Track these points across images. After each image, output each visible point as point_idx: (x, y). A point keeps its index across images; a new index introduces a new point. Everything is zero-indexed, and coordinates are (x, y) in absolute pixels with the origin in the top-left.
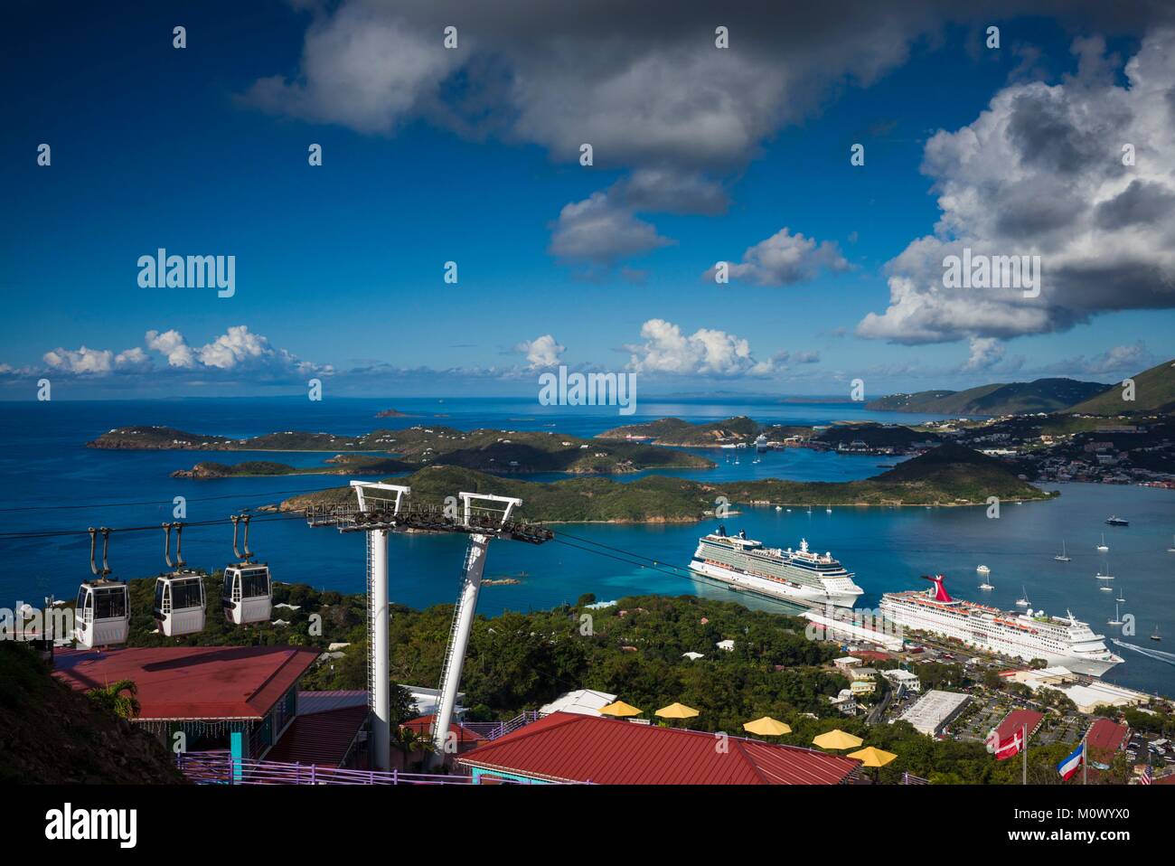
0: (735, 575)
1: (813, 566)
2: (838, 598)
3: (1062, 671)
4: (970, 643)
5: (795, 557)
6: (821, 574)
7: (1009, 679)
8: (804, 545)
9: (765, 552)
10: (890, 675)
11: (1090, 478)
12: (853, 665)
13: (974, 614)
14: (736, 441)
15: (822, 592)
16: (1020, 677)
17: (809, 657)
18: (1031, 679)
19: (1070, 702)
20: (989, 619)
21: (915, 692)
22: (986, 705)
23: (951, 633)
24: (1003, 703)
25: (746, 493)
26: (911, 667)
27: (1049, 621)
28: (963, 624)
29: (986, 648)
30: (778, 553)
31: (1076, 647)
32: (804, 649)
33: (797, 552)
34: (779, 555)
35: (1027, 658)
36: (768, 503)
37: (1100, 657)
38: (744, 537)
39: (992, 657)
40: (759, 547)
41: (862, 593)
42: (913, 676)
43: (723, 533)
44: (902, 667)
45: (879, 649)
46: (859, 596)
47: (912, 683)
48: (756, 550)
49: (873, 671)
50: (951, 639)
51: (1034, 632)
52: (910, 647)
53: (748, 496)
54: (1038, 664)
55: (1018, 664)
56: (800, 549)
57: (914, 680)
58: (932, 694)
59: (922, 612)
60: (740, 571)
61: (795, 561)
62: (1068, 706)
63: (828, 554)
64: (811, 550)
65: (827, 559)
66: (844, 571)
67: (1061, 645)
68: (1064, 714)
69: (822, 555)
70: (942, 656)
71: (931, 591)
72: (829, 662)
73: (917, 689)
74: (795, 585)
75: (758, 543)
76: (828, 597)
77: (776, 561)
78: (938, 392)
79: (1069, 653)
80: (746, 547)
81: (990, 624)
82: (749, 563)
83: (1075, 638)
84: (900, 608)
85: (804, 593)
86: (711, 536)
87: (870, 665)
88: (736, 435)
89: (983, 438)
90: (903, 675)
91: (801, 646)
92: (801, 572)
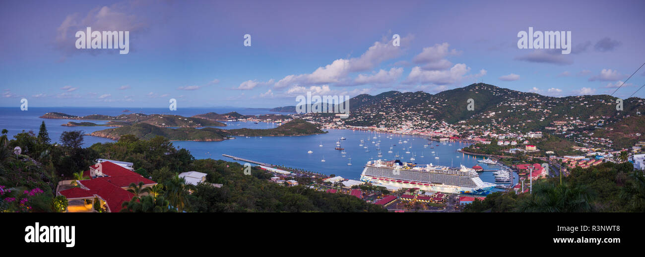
7: (324, 181)
10: (289, 182)
12: (277, 179)
16: (328, 180)
18: (331, 180)
45: (283, 175)
55: (327, 177)
62: (343, 186)
68: (342, 189)
72: (269, 179)
87: (283, 179)
88: (232, 117)
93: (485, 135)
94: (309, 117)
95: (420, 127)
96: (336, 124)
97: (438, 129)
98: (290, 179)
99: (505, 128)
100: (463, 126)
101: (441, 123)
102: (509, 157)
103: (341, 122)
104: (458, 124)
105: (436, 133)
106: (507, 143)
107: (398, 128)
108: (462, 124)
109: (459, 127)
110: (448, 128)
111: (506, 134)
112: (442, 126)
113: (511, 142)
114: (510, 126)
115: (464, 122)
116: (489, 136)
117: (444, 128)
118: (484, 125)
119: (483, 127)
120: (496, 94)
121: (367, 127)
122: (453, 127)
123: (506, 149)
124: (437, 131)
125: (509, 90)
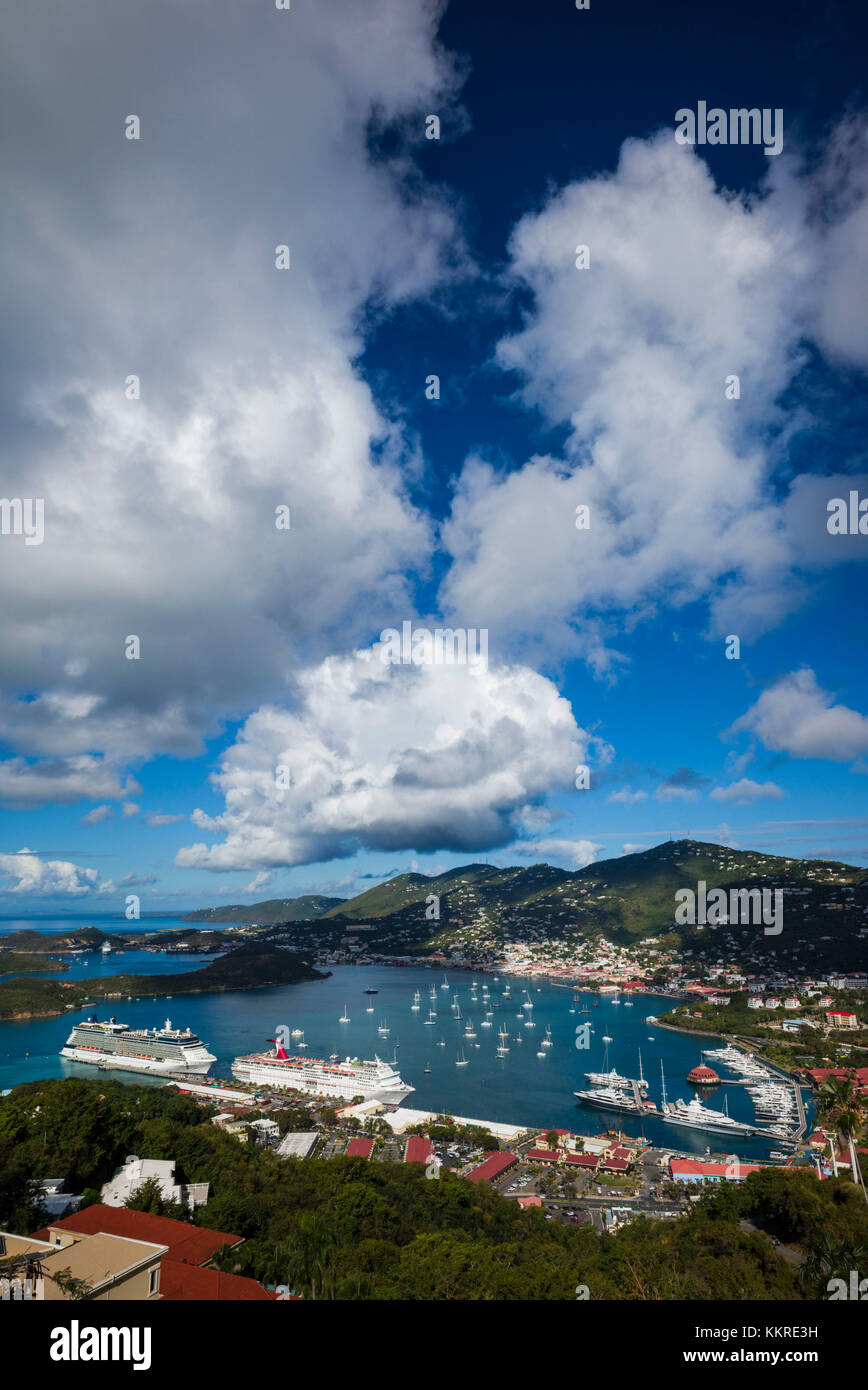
0: (104, 1057)
1: (177, 1041)
2: (195, 1067)
3: (376, 1103)
4: (305, 1091)
5: (160, 1035)
6: (182, 1047)
7: (340, 1116)
8: (168, 1024)
9: (133, 1033)
10: (256, 1126)
11: (348, 962)
12: (228, 1121)
13: (307, 1066)
14: (84, 947)
15: (183, 1063)
16: (347, 1113)
17: (193, 1119)
18: (358, 1113)
19: (388, 1127)
20: (319, 1067)
21: (275, 1137)
22: (329, 1140)
23: (291, 1084)
24: (341, 1136)
25: (101, 988)
26: (270, 1115)
27: (362, 1065)
28: (298, 1075)
29: (318, 1093)
30: (145, 1033)
31: (383, 1083)
32: (189, 1112)
33: (162, 1031)
34: (146, 1034)
35: (349, 1097)
36: (119, 994)
37: (398, 1088)
38: (115, 1022)
39: (322, 1100)
40: (127, 1030)
41: (215, 1059)
42: (273, 1123)
43: (94, 1020)
44: (265, 1117)
45: (237, 1105)
46: (213, 1063)
47: (273, 1129)
48: (125, 1033)
50: (290, 1090)
51: (353, 1075)
52: (260, 1100)
54: (358, 1100)
55: (341, 1103)
56: (164, 1027)
57: (275, 1127)
58: (290, 1136)
59: (266, 1070)
60: (110, 1053)
61: (160, 1038)
62: (386, 1129)
63: (188, 1029)
64: (173, 1028)
65: (188, 1034)
66: (200, 1043)
67: (372, 1083)
68: (386, 1137)
69: (183, 1030)
70: (286, 1104)
71: (271, 1052)
72: (208, 1121)
73: (277, 1134)
74: (159, 1059)
75: (126, 1026)
76: (188, 1067)
77: (144, 1040)
78: (235, 906)
79: (378, 1088)
80: (116, 1031)
81: (320, 1072)
82: (117, 1043)
83: (381, 1076)
84: (251, 1068)
85: (168, 1064)
86: (83, 1024)
87: (240, 1119)
88: (85, 942)
89: (273, 937)
90: (266, 1123)
91: (186, 1109)
92: (165, 1047)
93: (714, 977)
94: (282, 935)
95: (547, 956)
96: (348, 951)
97: (590, 959)
98: (258, 1116)
99: (761, 958)
100: (652, 953)
101: (596, 944)
102: (785, 1044)
103: (360, 946)
104: (641, 947)
105: (588, 970)
106: (774, 1004)
107: (495, 959)
108: (650, 947)
109: (645, 956)
110: (616, 957)
111: (768, 974)
112: (599, 951)
113: (783, 1001)
114: (773, 954)
115: (654, 941)
116: (722, 980)
117: (607, 957)
118: (704, 949)
119: (703, 953)
120: (726, 866)
121: (423, 958)
122: (628, 956)
123: (773, 1019)
124: (589, 966)
125: (758, 855)
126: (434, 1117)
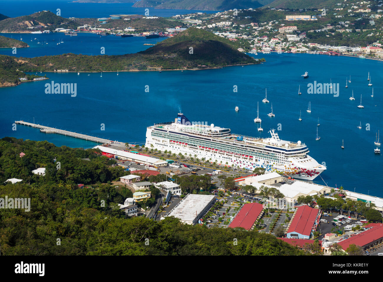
3: (275, 175)
7: (241, 183)
10: (160, 186)
14: (42, 29)
16: (248, 181)
17: (102, 177)
18: (255, 182)
19: (282, 195)
21: (178, 196)
22: (227, 202)
24: (237, 200)
25: (51, 65)
26: (175, 179)
32: (99, 171)
35: (252, 168)
36: (67, 71)
42: (176, 185)
44: (169, 180)
47: (176, 190)
49: (148, 183)
53: (52, 67)
54: (259, 172)
55: (246, 173)
57: (177, 188)
58: (190, 196)
72: (117, 179)
73: (179, 194)
87: (146, 180)
88: (42, 25)
90: (169, 185)
91: (96, 169)
98: (164, 178)
126: (328, 190)
